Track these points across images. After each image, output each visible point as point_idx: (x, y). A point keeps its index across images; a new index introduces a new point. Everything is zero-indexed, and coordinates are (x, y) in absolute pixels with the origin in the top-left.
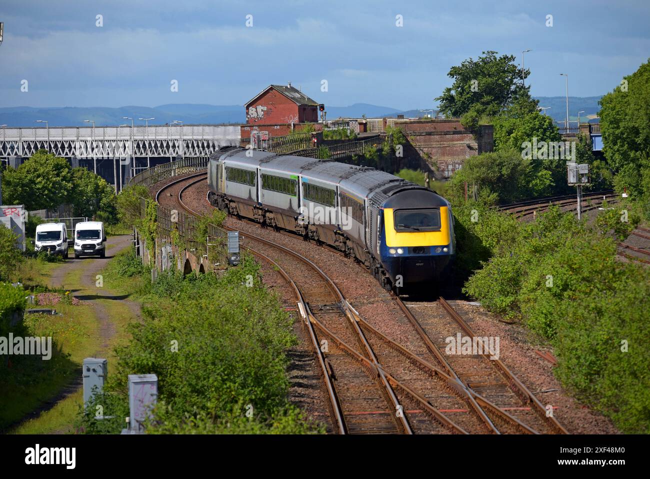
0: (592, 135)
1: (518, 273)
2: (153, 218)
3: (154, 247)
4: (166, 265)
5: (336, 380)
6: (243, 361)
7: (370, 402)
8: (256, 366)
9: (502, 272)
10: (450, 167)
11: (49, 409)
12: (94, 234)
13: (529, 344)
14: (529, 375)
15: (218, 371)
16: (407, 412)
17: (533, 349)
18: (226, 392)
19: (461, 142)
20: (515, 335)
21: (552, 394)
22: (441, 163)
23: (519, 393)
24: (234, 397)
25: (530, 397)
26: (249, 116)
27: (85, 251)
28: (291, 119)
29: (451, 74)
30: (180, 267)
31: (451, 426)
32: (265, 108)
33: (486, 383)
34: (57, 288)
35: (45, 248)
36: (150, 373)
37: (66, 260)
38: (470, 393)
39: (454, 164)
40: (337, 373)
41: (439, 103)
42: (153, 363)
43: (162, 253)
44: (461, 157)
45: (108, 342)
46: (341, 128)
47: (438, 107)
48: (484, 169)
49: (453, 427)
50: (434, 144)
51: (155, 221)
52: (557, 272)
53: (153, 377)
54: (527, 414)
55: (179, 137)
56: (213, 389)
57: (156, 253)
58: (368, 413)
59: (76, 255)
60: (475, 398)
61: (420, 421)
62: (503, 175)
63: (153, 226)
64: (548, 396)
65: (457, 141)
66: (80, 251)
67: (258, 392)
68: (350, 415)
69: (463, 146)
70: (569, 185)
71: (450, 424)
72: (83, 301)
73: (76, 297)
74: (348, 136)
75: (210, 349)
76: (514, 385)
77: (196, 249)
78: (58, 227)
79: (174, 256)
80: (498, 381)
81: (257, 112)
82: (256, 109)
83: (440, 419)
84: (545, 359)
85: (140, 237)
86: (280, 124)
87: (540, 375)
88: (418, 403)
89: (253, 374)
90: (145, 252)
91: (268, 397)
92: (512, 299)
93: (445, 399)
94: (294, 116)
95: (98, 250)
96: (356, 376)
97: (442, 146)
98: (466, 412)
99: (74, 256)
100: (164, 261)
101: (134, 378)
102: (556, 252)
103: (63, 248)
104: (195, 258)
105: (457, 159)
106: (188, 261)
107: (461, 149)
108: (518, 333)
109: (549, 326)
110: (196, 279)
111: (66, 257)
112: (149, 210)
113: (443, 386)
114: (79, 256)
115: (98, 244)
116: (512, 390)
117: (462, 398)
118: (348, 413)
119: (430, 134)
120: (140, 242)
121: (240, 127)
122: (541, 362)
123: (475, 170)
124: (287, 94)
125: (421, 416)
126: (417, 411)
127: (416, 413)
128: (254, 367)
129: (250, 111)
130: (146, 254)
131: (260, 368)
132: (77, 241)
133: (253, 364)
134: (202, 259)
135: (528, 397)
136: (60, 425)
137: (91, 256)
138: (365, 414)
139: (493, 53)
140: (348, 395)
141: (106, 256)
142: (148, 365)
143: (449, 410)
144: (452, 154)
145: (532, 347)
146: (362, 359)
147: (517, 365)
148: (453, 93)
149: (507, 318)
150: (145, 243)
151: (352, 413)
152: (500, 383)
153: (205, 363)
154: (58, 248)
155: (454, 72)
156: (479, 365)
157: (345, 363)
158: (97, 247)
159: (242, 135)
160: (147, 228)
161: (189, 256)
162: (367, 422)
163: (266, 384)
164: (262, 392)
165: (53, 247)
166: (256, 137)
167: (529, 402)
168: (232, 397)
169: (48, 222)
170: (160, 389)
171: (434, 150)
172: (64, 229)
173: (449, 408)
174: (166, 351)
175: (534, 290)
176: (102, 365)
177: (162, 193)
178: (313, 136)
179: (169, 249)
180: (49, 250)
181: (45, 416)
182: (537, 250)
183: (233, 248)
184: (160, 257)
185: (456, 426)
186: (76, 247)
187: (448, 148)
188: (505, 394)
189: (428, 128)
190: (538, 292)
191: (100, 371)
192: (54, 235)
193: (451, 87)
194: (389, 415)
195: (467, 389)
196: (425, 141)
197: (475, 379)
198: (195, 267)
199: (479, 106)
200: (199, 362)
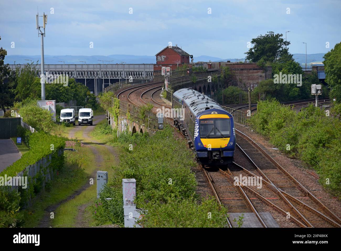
0: (318, 71)
1: (296, 134)
2: (118, 107)
3: (118, 120)
4: (124, 129)
5: (214, 183)
6: (176, 173)
7: (232, 194)
8: (182, 176)
9: (289, 134)
10: (252, 85)
11: (78, 195)
12: (88, 114)
13: (303, 168)
14: (305, 182)
15: (164, 178)
16: (250, 198)
17: (305, 170)
18: (168, 187)
19: (257, 74)
20: (296, 164)
21: (318, 191)
22: (247, 84)
23: (302, 191)
24: (172, 190)
25: (308, 192)
26: (157, 60)
27: (84, 122)
28: (177, 62)
29: (252, 42)
30: (131, 130)
31: (272, 205)
32: (165, 57)
33: (286, 186)
34: (73, 139)
35: (65, 120)
36: (132, 178)
37: (75, 126)
38: (279, 190)
39: (253, 84)
40: (215, 180)
41: (246, 55)
42: (134, 174)
43: (121, 124)
44: (257, 81)
45: (100, 164)
46: (200, 66)
47: (246, 57)
48: (268, 87)
49: (274, 206)
50: (244, 75)
51: (119, 108)
52: (316, 134)
53: (134, 180)
54: (307, 200)
55: (123, 70)
56: (162, 186)
57: (119, 123)
58: (232, 199)
59: (79, 124)
60: (282, 192)
61: (257, 203)
62: (277, 90)
63: (118, 111)
64: (316, 192)
65: (255, 73)
66: (81, 122)
67: (183, 188)
68: (223, 199)
69: (258, 76)
70: (312, 94)
71: (272, 204)
72: (86, 145)
73: (83, 143)
74: (203, 70)
75: (161, 167)
76: (299, 187)
77: (139, 121)
78: (71, 111)
79: (128, 125)
80: (291, 185)
81: (161, 58)
82: (161, 57)
83: (266, 202)
84: (312, 175)
85: (110, 116)
86: (172, 64)
87: (311, 182)
88: (255, 194)
89: (180, 179)
90: (113, 122)
91: (188, 190)
92: (293, 146)
93: (267, 193)
94: (179, 61)
95: (90, 122)
96: (223, 182)
97: (248, 75)
98: (278, 199)
99: (78, 124)
100: (123, 127)
101: (125, 180)
102: (314, 125)
103: (73, 120)
104: (138, 125)
105: (255, 82)
106: (134, 127)
107: (257, 77)
108: (297, 163)
109: (312, 159)
110: (138, 136)
111: (74, 125)
112: (116, 103)
113: (265, 187)
114: (80, 124)
115: (89, 119)
116: (299, 189)
117: (275, 192)
118: (222, 199)
119: (242, 70)
120: (111, 118)
121: (153, 65)
122: (310, 176)
123: (264, 87)
124: (175, 50)
125: (257, 200)
126: (255, 198)
127: (254, 199)
128: (181, 176)
129: (158, 58)
130: (113, 123)
131: (184, 176)
132: (79, 117)
133: (181, 175)
134: (141, 126)
135: (307, 192)
136: (85, 202)
137: (86, 124)
138: (230, 199)
139: (272, 32)
140: (221, 190)
141: (93, 124)
142: (131, 174)
143: (270, 198)
144: (253, 79)
145: (304, 169)
146: (225, 174)
147: (299, 178)
148: (253, 51)
149: (291, 156)
150: (113, 118)
151: (224, 198)
152: (292, 186)
153: (158, 174)
154: (71, 121)
155: (254, 41)
156: (281, 177)
157: (217, 175)
158: (89, 120)
159: (154, 69)
160: (115, 112)
161: (135, 124)
162: (232, 203)
163: (187, 184)
164: (185, 188)
165: (69, 120)
166: (164, 70)
167: (307, 195)
168: (171, 190)
169: (66, 108)
170: (137, 186)
171: (244, 77)
172: (74, 112)
173: (270, 197)
174: (140, 168)
175: (305, 143)
176: (105, 174)
177: (120, 96)
178: (188, 70)
179: (125, 121)
180: (67, 121)
181: (78, 198)
182: (305, 125)
183: (160, 121)
184: (120, 125)
185: (274, 205)
186: (79, 120)
187: (251, 77)
188: (295, 191)
189: (242, 67)
190: (307, 144)
191: (105, 177)
192: (69, 114)
193: (252, 48)
194: (241, 200)
195: (277, 188)
196: (240, 73)
197: (280, 184)
198: (138, 130)
199: (265, 57)
200: (156, 173)
